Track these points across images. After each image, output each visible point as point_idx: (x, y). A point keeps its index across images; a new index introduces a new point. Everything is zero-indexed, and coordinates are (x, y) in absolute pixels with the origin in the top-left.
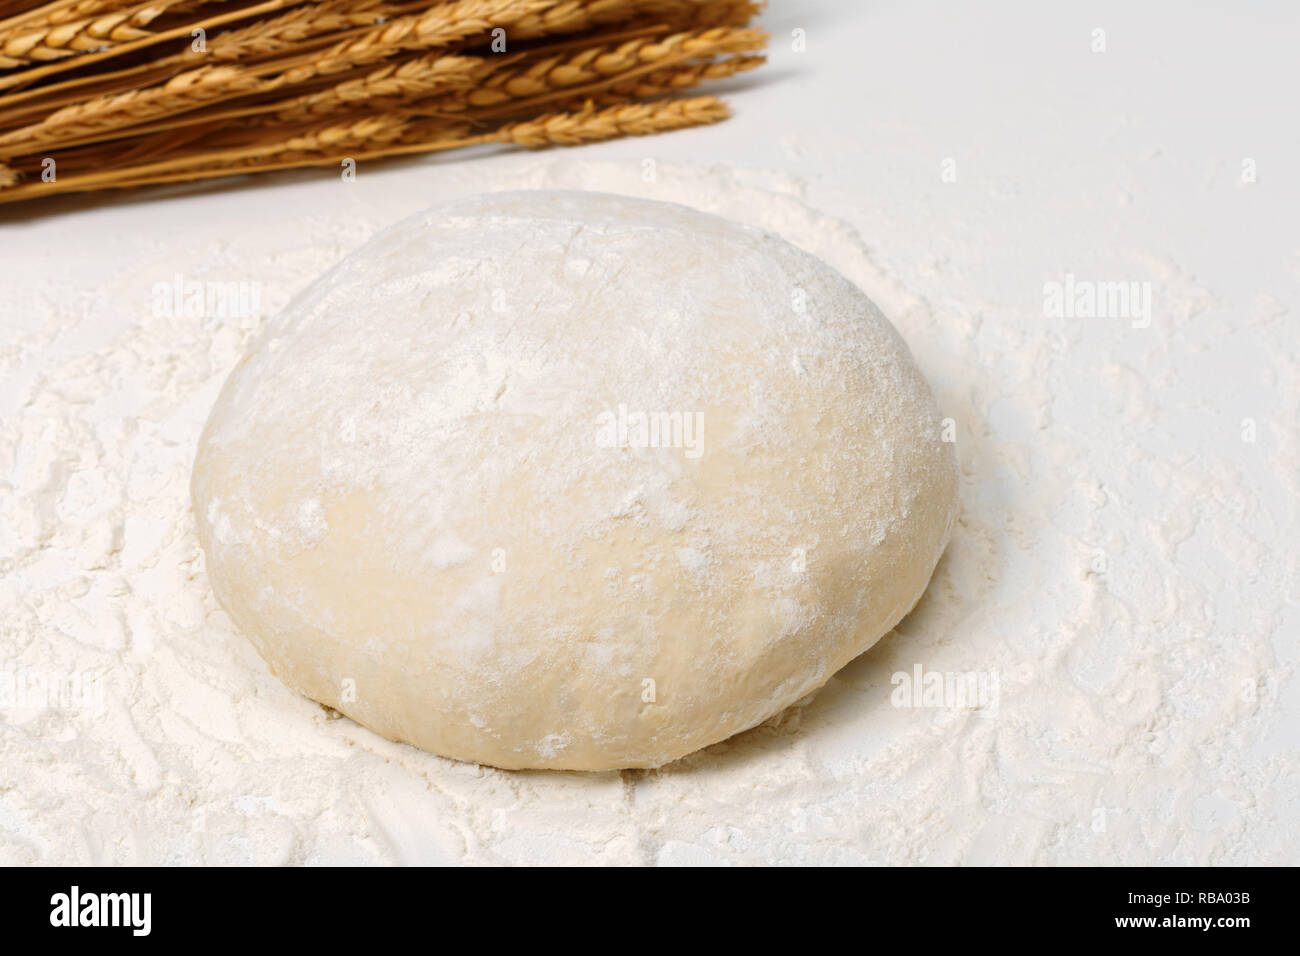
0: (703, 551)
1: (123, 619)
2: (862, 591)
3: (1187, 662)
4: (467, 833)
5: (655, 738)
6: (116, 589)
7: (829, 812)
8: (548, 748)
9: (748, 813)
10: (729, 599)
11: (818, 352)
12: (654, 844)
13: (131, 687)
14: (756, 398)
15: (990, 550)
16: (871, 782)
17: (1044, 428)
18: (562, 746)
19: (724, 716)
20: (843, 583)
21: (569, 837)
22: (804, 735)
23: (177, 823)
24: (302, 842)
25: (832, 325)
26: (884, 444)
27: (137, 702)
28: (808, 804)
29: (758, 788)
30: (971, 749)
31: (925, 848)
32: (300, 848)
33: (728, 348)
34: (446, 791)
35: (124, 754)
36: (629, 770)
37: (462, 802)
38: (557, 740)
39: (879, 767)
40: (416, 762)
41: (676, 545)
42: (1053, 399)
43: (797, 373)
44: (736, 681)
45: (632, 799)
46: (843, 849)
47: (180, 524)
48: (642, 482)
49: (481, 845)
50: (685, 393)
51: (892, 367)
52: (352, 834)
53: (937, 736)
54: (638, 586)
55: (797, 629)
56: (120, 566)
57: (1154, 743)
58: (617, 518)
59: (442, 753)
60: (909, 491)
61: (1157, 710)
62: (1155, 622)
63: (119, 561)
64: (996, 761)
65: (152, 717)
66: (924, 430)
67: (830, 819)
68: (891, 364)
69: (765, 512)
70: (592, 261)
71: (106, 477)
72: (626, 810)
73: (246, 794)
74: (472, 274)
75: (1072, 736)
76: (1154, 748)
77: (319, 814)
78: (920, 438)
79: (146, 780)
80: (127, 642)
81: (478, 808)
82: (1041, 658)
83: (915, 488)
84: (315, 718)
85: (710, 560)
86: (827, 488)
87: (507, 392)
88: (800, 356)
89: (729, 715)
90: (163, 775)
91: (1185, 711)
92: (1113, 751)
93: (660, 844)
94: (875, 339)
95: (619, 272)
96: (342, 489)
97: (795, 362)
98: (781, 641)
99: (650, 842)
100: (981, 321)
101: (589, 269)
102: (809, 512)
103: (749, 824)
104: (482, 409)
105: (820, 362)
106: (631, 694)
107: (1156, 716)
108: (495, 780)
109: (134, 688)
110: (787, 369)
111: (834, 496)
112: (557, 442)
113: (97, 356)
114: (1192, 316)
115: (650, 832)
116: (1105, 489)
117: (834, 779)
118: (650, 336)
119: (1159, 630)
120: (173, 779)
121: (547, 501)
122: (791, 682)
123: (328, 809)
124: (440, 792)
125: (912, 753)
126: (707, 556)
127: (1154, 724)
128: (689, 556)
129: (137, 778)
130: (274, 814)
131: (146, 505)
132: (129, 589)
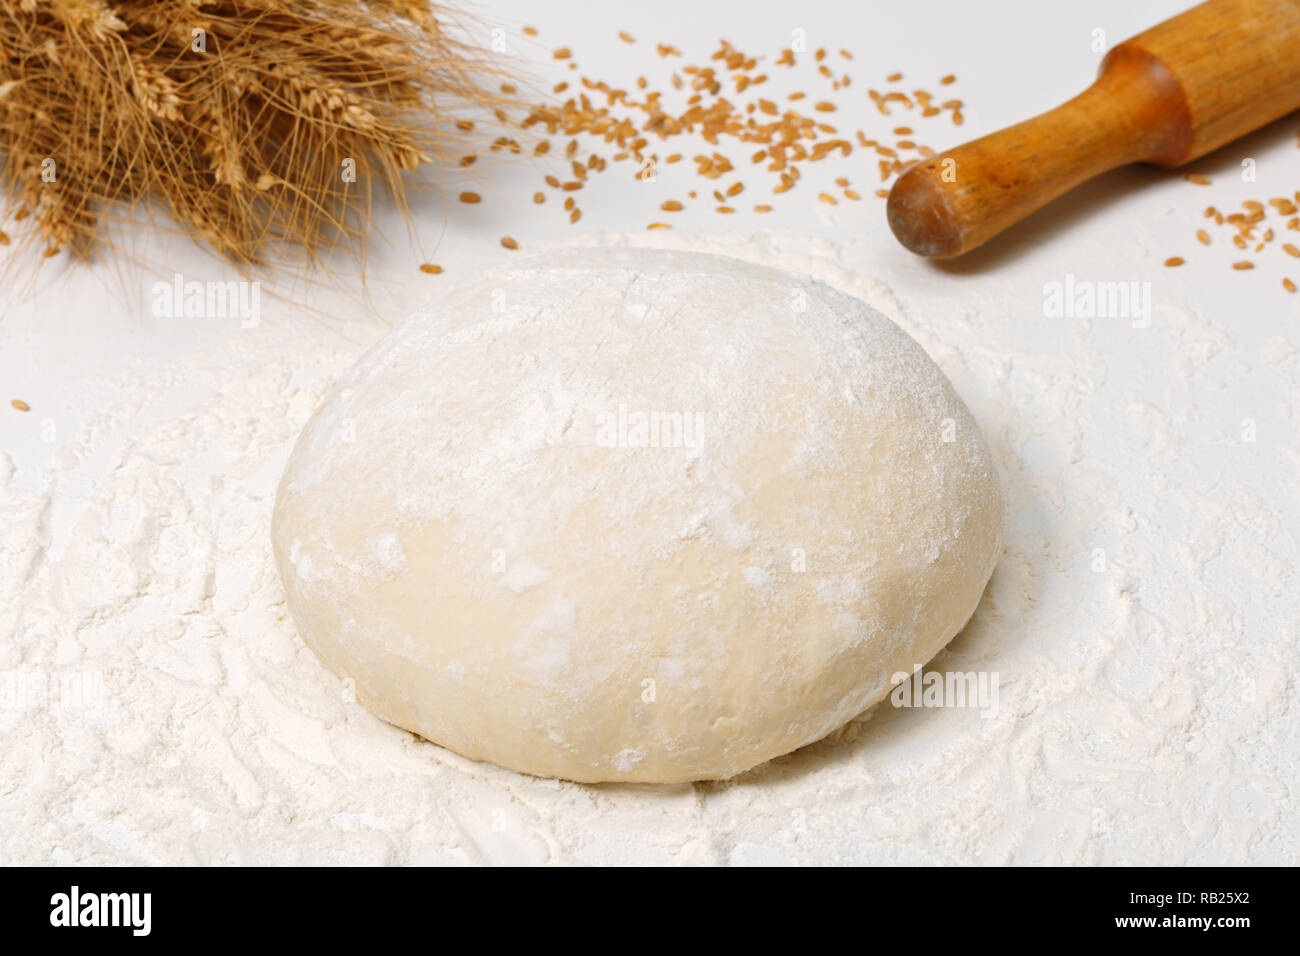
0: (767, 570)
1: (218, 656)
2: (919, 607)
3: (1219, 669)
4: (551, 842)
5: (726, 750)
6: (211, 630)
7: (889, 812)
8: (624, 763)
9: (813, 816)
10: (794, 614)
11: (869, 382)
12: (725, 845)
13: (230, 717)
14: (812, 426)
15: (1029, 573)
16: (927, 785)
17: (1074, 462)
18: (638, 759)
19: (791, 727)
20: (900, 598)
21: (647, 842)
22: (862, 744)
23: (279, 839)
24: (396, 852)
25: (880, 358)
26: (935, 468)
27: (235, 731)
28: (869, 806)
29: (821, 792)
30: (1020, 753)
31: (980, 842)
32: (395, 857)
33: (783, 380)
34: (528, 803)
35: (226, 778)
36: (701, 782)
37: (545, 813)
38: (632, 754)
39: (933, 771)
40: (499, 779)
41: (741, 564)
42: (1082, 435)
43: (850, 401)
44: (803, 692)
45: (703, 806)
46: (903, 846)
47: (267, 571)
48: (706, 505)
49: (564, 850)
50: (744, 422)
51: (939, 398)
52: (442, 844)
53: (987, 741)
54: (706, 604)
55: (858, 642)
56: (212, 610)
57: (1190, 743)
58: (683, 539)
59: (524, 770)
60: (959, 512)
61: (1193, 712)
62: (1188, 634)
63: (212, 606)
64: (1043, 763)
65: (250, 744)
66: (971, 456)
67: (890, 819)
68: (937, 395)
69: (824, 532)
70: (650, 305)
71: (195, 530)
72: (698, 816)
73: (341, 812)
74: (535, 319)
75: (1114, 738)
76: (1191, 747)
77: (411, 827)
78: (968, 464)
79: (248, 799)
80: (223, 678)
81: (560, 818)
82: (1081, 669)
83: (965, 510)
84: (403, 740)
85: (774, 578)
86: (882, 509)
87: (574, 425)
88: (852, 387)
89: (797, 725)
90: (264, 795)
91: (1218, 714)
92: (1152, 751)
93: (732, 845)
94: (922, 372)
95: (677, 313)
96: (418, 523)
97: (848, 394)
98: (843, 654)
99: (722, 844)
100: (1011, 367)
101: (647, 313)
102: (866, 532)
103: (813, 825)
104: (550, 442)
105: (871, 392)
106: (703, 706)
107: (1192, 718)
108: (576, 793)
109: (232, 719)
110: (840, 398)
111: (889, 516)
112: (624, 470)
113: (181, 421)
114: (1209, 358)
115: (722, 834)
116: (1135, 515)
117: (892, 783)
118: (708, 371)
119: (1191, 641)
120: (273, 799)
121: (617, 525)
122: (854, 695)
123: (418, 822)
124: (523, 804)
125: (964, 757)
126: (771, 574)
127: (1190, 725)
128: (754, 575)
129: (239, 800)
130: (369, 829)
131: (234, 554)
132: (222, 631)
